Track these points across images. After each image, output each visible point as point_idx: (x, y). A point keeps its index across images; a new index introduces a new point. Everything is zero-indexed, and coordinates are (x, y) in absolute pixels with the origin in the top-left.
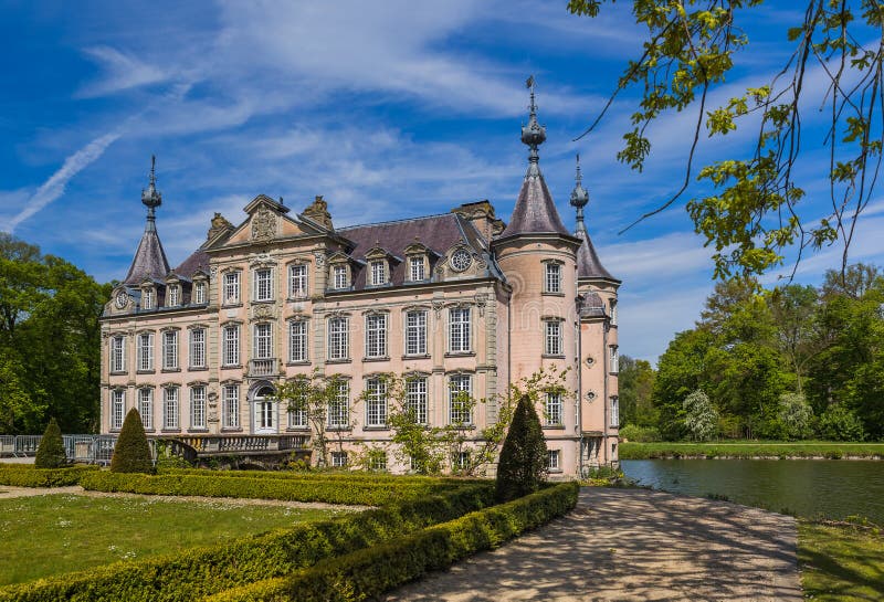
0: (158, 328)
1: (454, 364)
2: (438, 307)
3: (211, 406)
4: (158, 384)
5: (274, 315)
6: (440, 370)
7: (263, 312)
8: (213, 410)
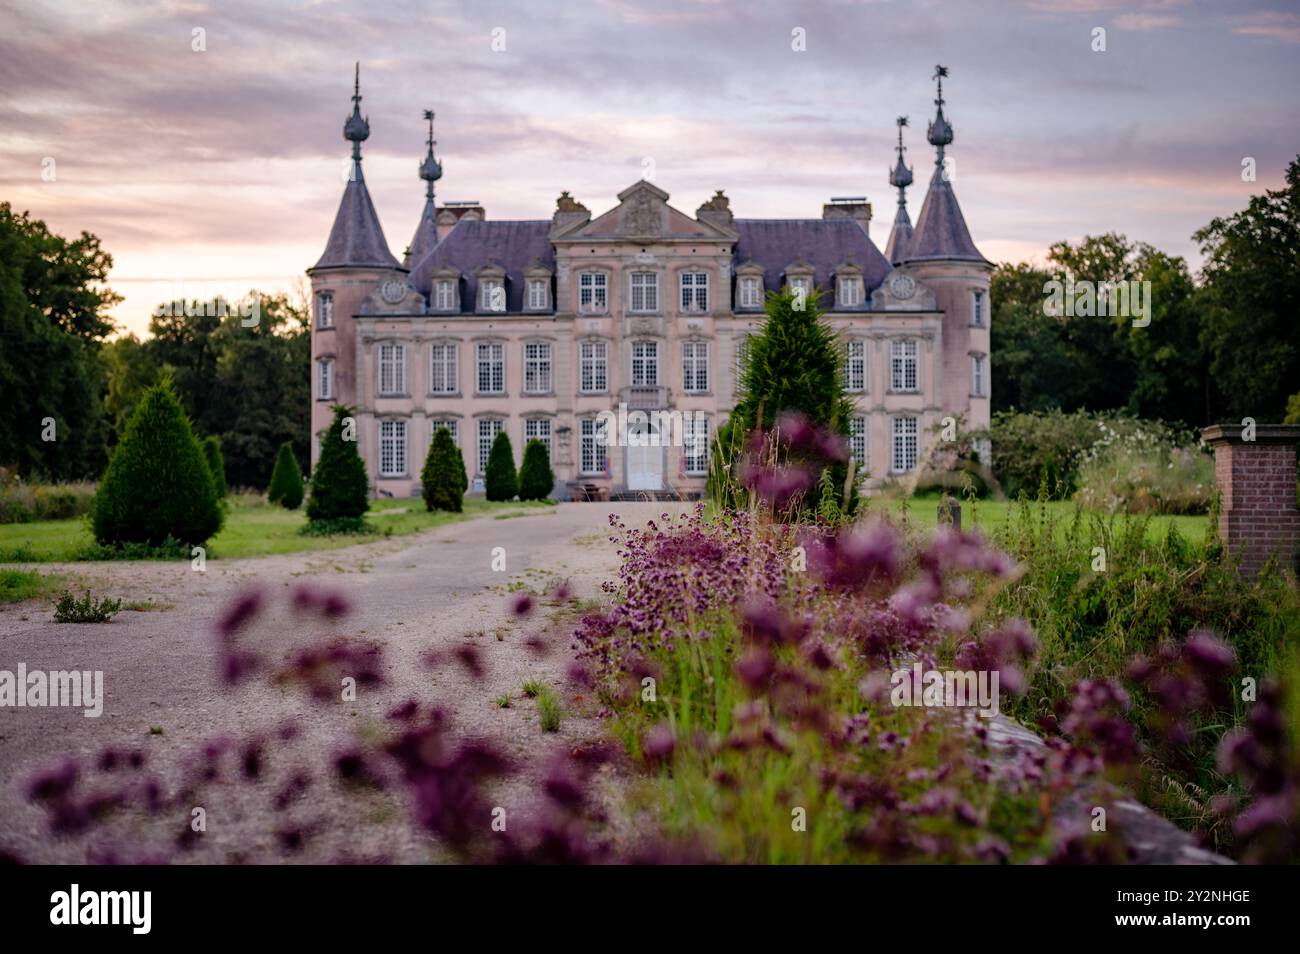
0: (467, 337)
1: (897, 403)
2: (879, 337)
3: (561, 445)
4: (468, 413)
5: (660, 330)
6: (882, 410)
7: (646, 327)
8: (564, 451)
